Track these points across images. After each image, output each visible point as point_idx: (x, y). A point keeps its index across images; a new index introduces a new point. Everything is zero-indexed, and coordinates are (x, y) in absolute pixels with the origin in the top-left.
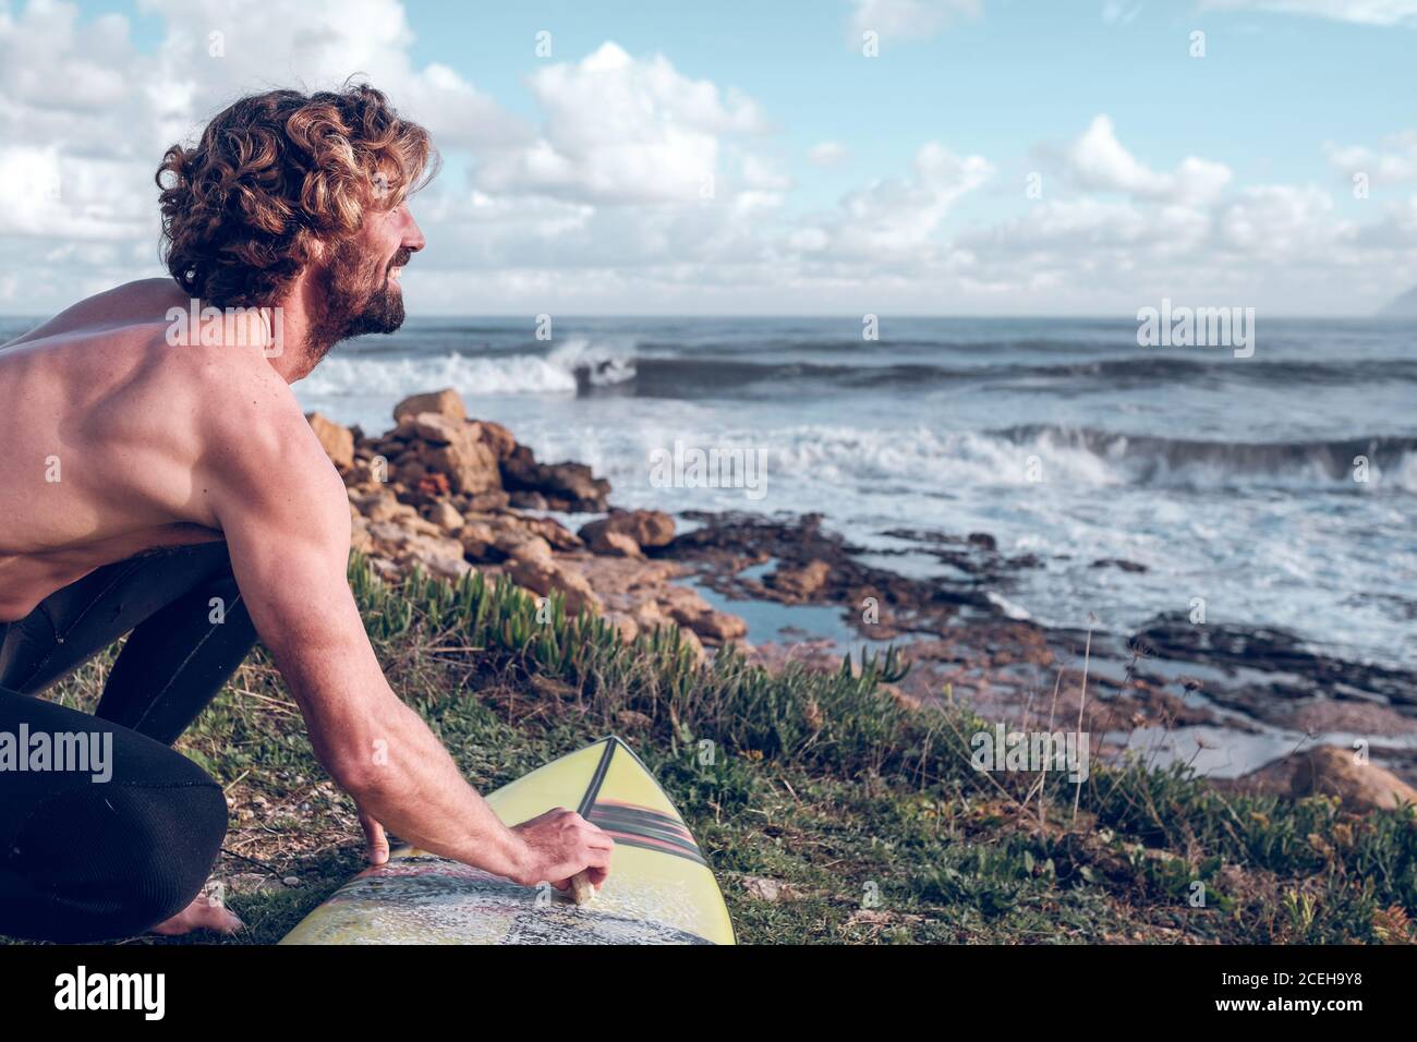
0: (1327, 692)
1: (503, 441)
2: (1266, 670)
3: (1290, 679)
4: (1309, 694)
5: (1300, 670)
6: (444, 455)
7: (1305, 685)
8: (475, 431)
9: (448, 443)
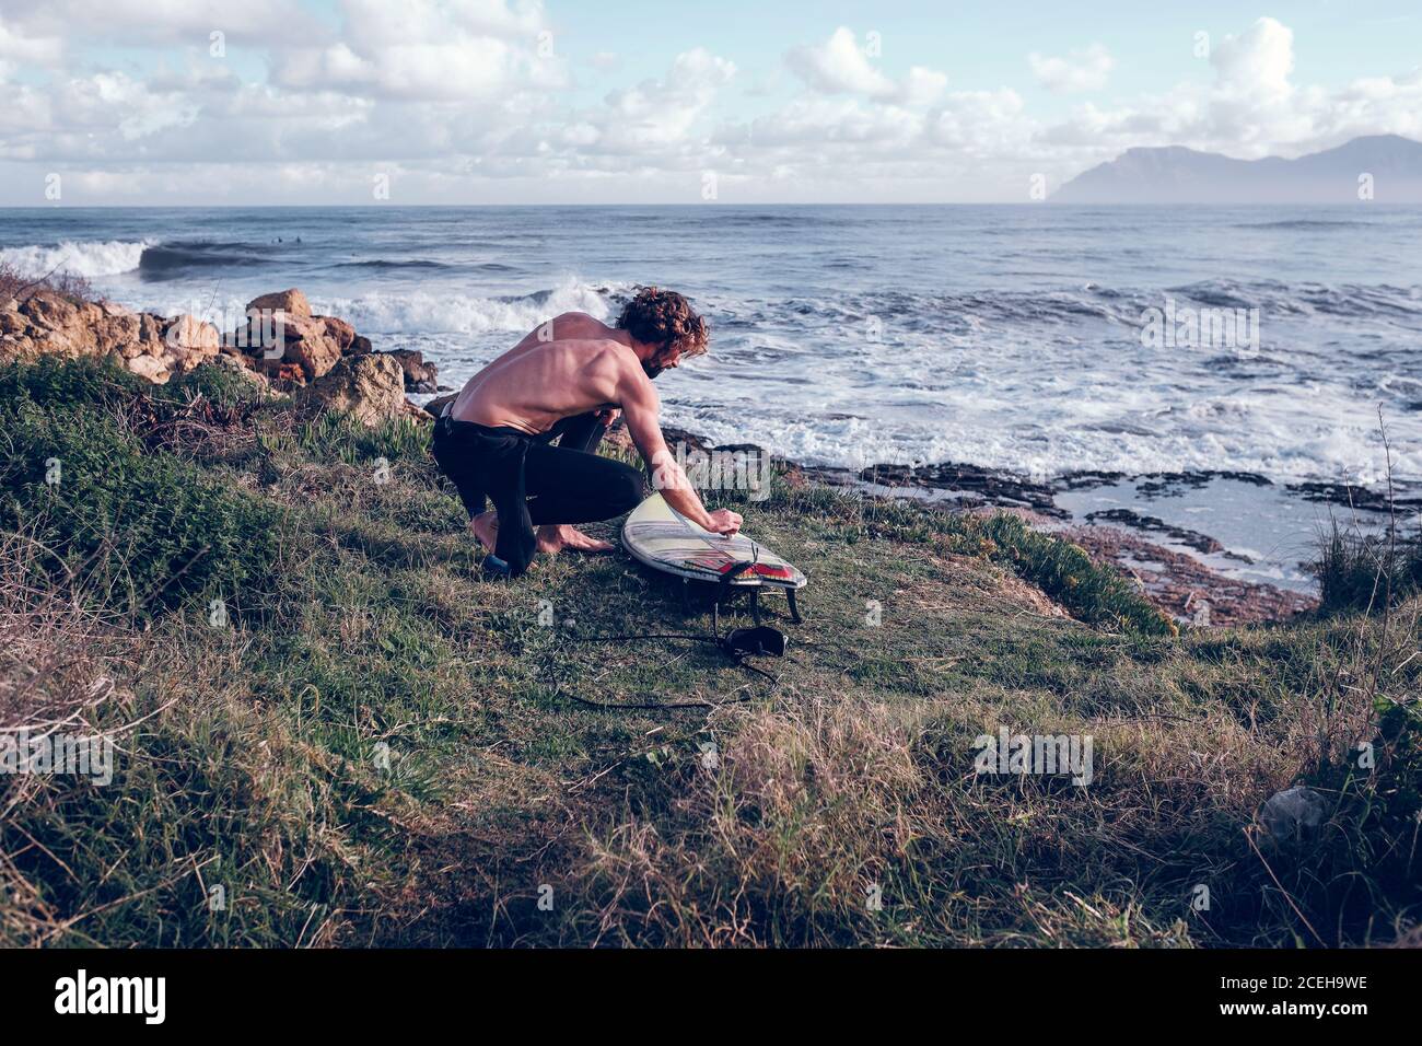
0: (993, 502)
1: (344, 334)
2: (954, 489)
3: (970, 495)
4: (982, 503)
5: (976, 489)
6: (299, 347)
7: (979, 497)
8: (321, 326)
9: (301, 337)
